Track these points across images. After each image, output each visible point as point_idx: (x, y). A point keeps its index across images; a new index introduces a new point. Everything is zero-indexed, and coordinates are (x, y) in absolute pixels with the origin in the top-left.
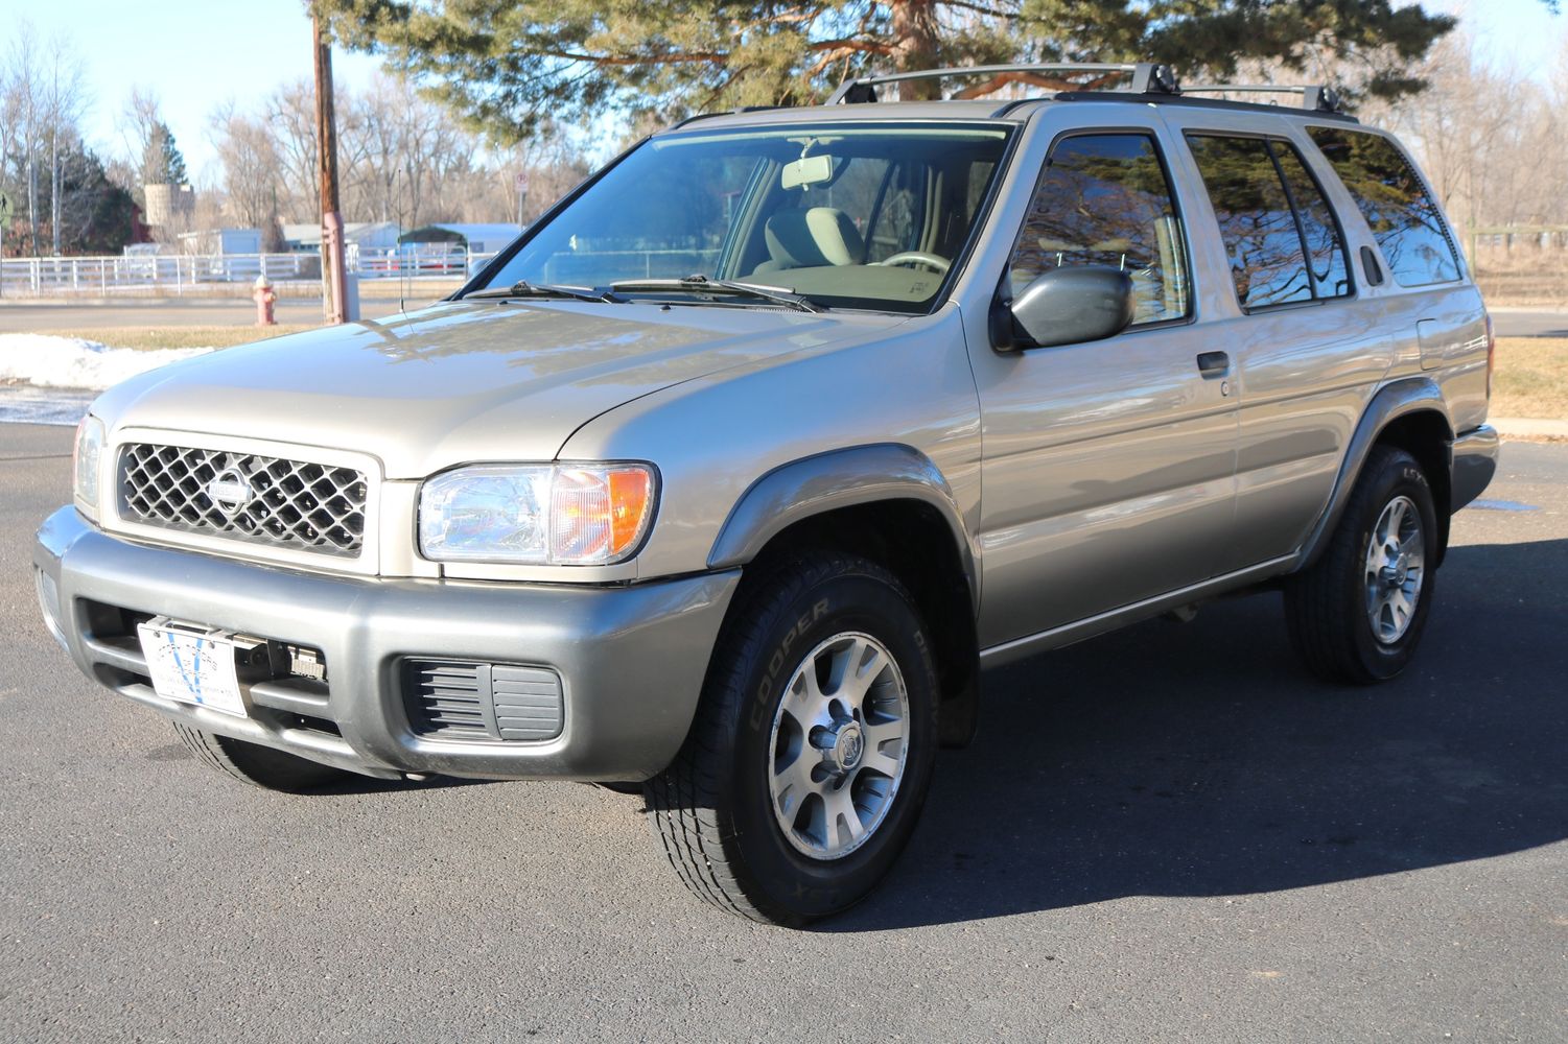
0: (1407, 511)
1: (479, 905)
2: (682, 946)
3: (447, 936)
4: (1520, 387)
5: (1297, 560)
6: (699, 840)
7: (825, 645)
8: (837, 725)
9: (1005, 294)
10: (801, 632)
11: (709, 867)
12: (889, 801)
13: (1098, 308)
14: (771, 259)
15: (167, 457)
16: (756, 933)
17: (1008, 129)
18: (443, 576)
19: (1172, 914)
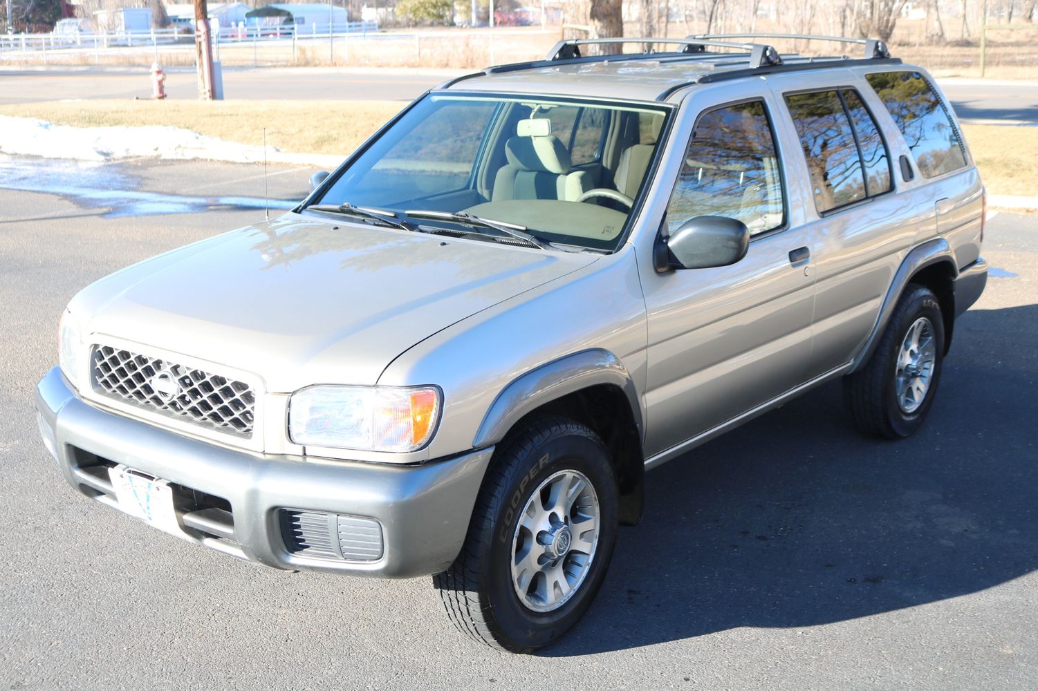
0: (925, 326)
1: (328, 634)
2: (457, 668)
3: (309, 660)
4: (1010, 171)
5: (852, 366)
6: (468, 609)
7: (546, 482)
8: (554, 530)
9: (664, 233)
10: (532, 477)
11: (474, 624)
12: (587, 569)
13: (724, 246)
14: (508, 163)
15: (123, 356)
16: (503, 657)
17: (667, 110)
18: (305, 454)
19: (764, 643)
